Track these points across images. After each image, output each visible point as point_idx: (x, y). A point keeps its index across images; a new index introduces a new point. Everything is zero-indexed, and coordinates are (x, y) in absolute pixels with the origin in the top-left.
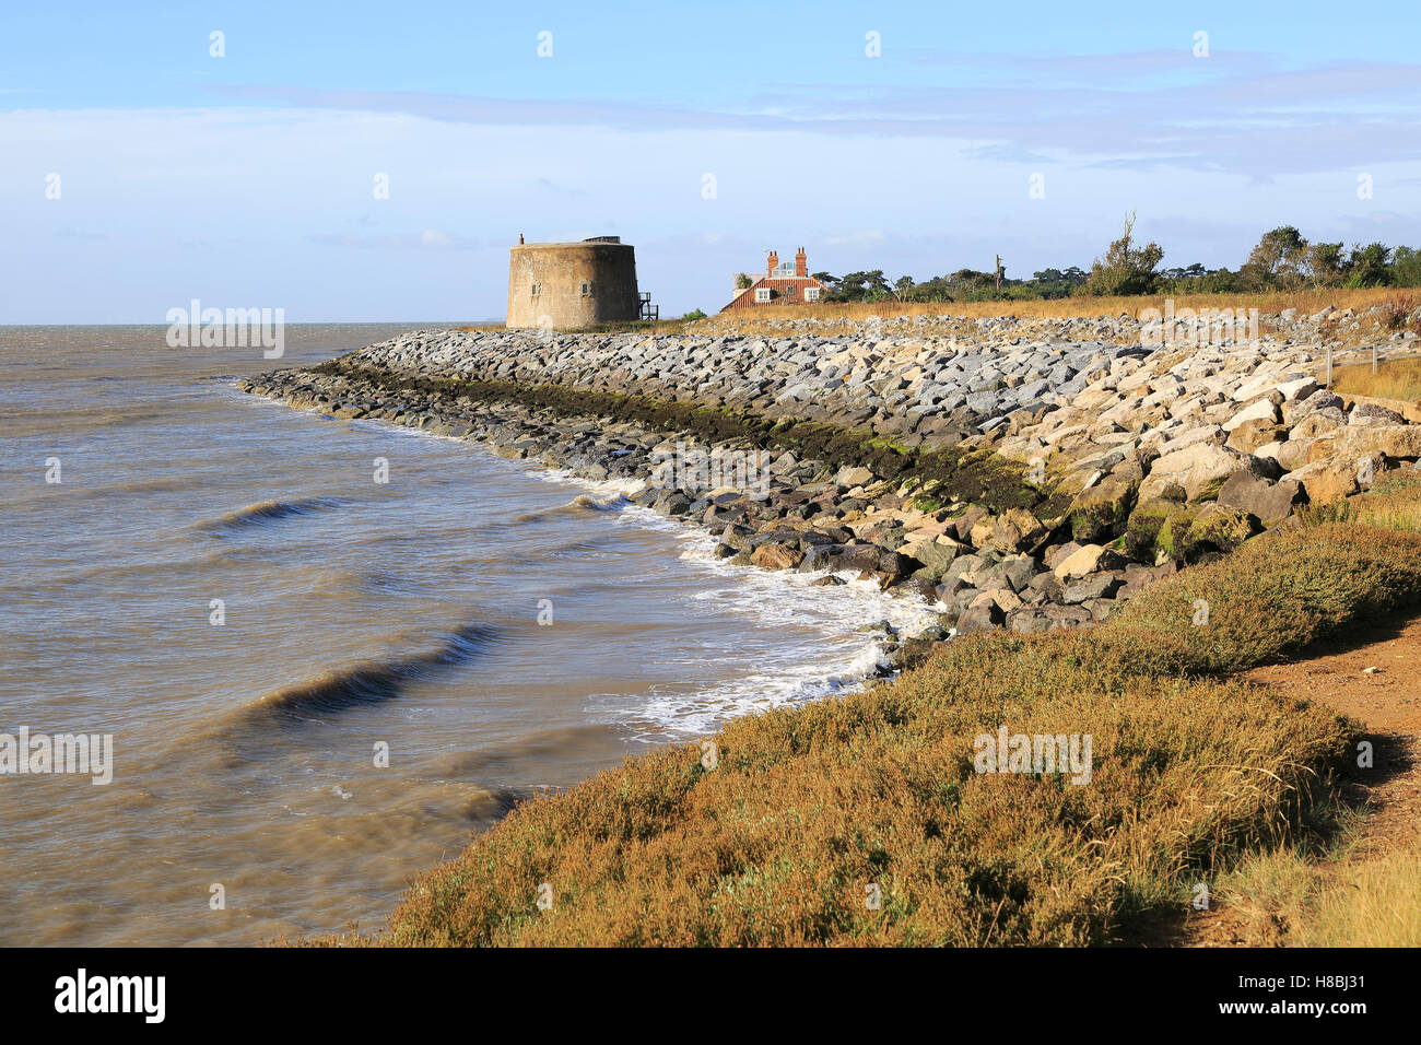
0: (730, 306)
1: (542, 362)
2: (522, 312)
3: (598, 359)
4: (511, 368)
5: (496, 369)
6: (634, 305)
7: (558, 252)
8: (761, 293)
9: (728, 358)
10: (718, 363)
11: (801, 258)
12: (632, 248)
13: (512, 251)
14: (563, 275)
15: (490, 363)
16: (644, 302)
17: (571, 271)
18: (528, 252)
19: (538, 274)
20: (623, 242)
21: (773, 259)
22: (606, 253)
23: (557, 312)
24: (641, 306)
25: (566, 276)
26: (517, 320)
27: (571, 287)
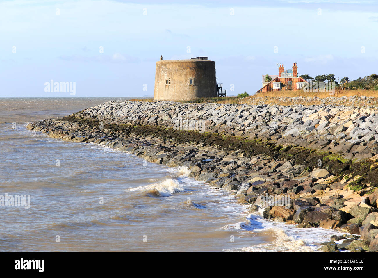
0: (261, 90)
1: (170, 116)
2: (161, 93)
3: (197, 115)
4: (155, 119)
5: (149, 119)
6: (215, 89)
7: (179, 64)
8: (275, 84)
9: (259, 116)
10: (254, 118)
11: (295, 68)
12: (214, 63)
13: (157, 64)
14: (181, 75)
15: (146, 117)
16: (219, 88)
17: (185, 73)
18: (164, 64)
19: (169, 74)
21: (282, 68)
22: (202, 65)
23: (178, 92)
24: (218, 90)
25: (182, 75)
26: (159, 96)
27: (185, 81)
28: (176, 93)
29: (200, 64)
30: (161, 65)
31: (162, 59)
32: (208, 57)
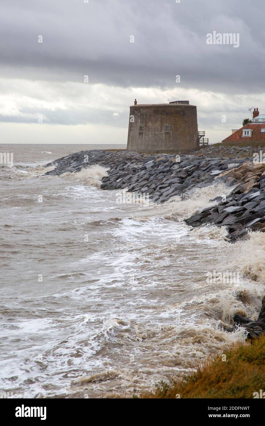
2: (134, 141)
6: (195, 138)
7: (153, 109)
12: (195, 108)
13: (131, 108)
14: (156, 121)
16: (201, 136)
17: (159, 119)
18: (138, 109)
19: (143, 120)
20: (191, 104)
22: (180, 110)
23: (152, 141)
24: (198, 139)
25: (158, 122)
26: (132, 145)
27: (160, 128)
28: (150, 142)
29: (178, 109)
30: (135, 110)
31: (136, 102)
32: (188, 100)
